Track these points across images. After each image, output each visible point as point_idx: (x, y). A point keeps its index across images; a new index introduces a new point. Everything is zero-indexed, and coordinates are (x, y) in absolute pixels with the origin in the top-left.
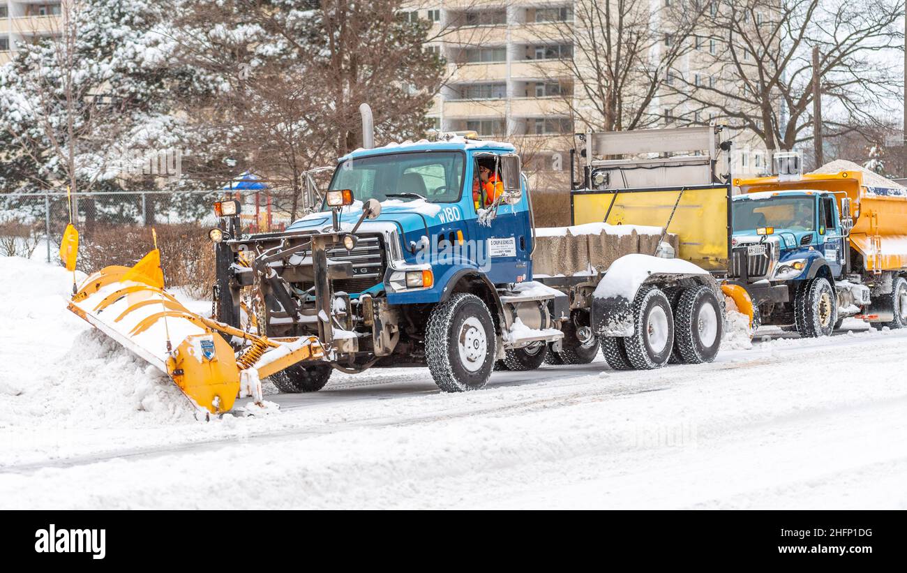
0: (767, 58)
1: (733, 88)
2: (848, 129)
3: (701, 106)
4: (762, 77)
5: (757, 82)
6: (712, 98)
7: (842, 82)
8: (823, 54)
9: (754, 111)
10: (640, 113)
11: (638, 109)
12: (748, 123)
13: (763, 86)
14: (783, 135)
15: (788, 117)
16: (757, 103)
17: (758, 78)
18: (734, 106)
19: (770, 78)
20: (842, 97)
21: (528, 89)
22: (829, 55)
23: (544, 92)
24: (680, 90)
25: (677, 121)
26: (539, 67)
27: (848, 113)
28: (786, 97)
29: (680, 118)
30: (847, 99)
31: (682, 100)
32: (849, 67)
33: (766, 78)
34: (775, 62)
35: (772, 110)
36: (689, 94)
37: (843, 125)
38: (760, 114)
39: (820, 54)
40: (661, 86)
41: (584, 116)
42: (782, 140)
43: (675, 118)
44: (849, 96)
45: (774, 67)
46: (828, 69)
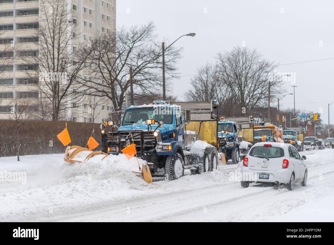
0: (112, 71)
1: (100, 81)
2: (142, 97)
3: (88, 88)
4: (111, 77)
5: (109, 79)
6: (92, 85)
7: (140, 80)
8: (133, 69)
9: (108, 90)
10: (66, 90)
11: (65, 89)
12: (106, 94)
13: (111, 81)
14: (119, 99)
15: (120, 92)
16: (109, 87)
17: (109, 78)
18: (101, 88)
19: (114, 78)
20: (140, 85)
21: (21, 81)
22: (135, 70)
23: (27, 82)
24: (80, 82)
25: (79, 94)
26: (27, 73)
27: (143, 91)
28: (120, 85)
29: (81, 92)
30: (142, 86)
31: (81, 86)
32: (143, 74)
33: (112, 78)
34: (116, 72)
35: (114, 90)
36: (84, 84)
37: (141, 95)
38: (110, 91)
39: (132, 70)
40: (74, 81)
41: (45, 91)
42: (119, 101)
43: (78, 92)
44: (143, 85)
45: (115, 74)
46: (135, 75)
